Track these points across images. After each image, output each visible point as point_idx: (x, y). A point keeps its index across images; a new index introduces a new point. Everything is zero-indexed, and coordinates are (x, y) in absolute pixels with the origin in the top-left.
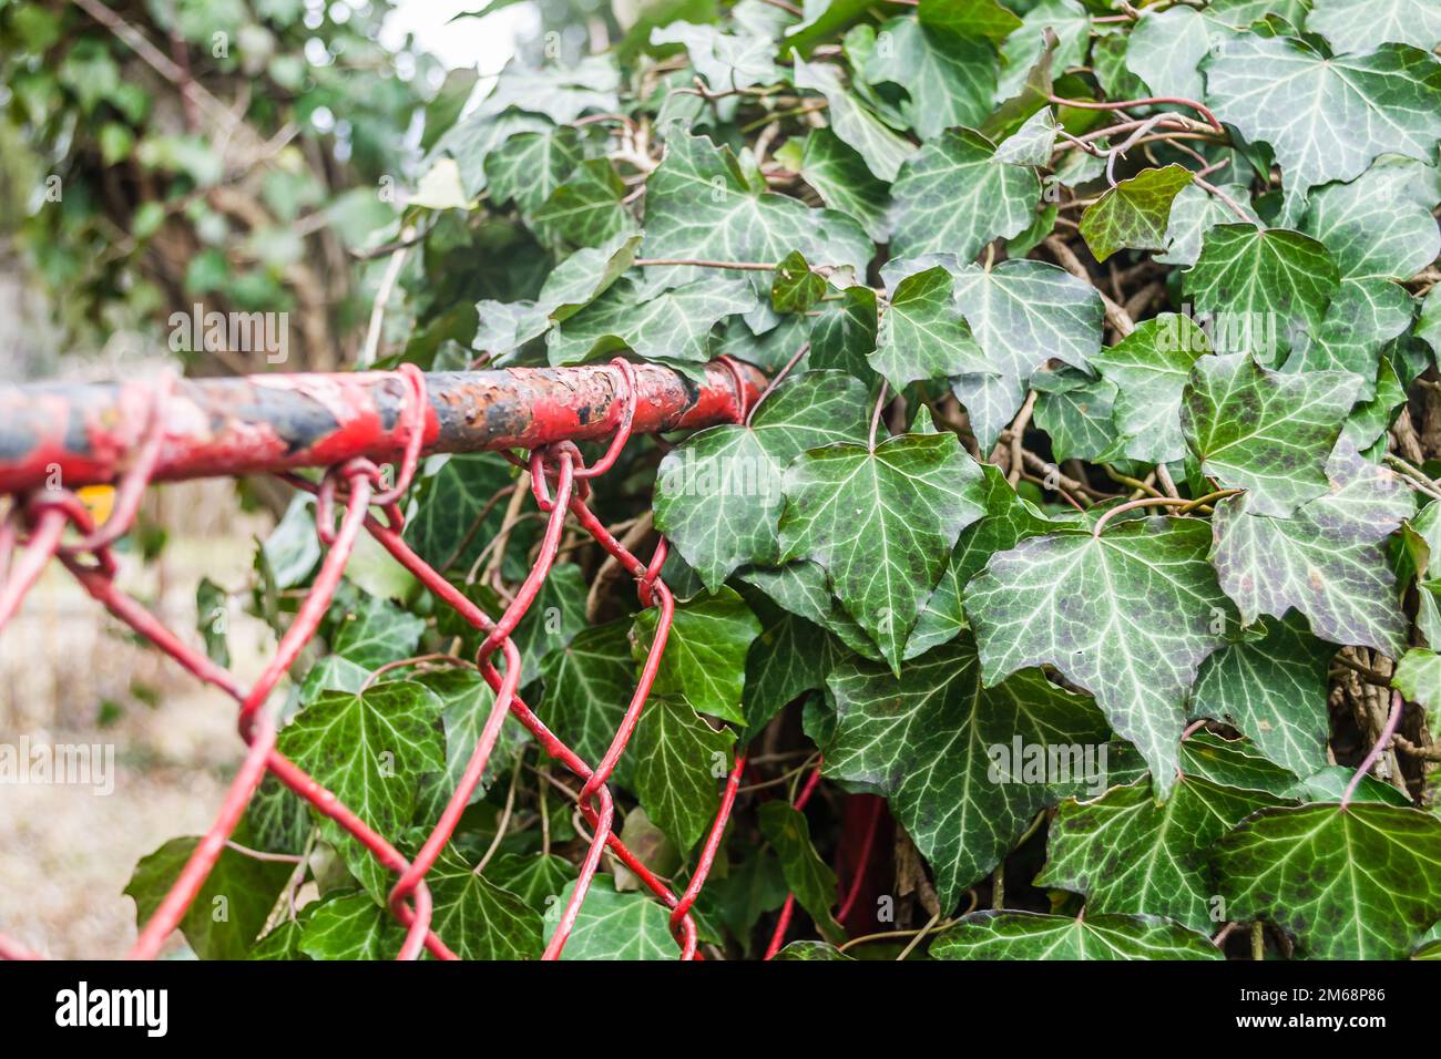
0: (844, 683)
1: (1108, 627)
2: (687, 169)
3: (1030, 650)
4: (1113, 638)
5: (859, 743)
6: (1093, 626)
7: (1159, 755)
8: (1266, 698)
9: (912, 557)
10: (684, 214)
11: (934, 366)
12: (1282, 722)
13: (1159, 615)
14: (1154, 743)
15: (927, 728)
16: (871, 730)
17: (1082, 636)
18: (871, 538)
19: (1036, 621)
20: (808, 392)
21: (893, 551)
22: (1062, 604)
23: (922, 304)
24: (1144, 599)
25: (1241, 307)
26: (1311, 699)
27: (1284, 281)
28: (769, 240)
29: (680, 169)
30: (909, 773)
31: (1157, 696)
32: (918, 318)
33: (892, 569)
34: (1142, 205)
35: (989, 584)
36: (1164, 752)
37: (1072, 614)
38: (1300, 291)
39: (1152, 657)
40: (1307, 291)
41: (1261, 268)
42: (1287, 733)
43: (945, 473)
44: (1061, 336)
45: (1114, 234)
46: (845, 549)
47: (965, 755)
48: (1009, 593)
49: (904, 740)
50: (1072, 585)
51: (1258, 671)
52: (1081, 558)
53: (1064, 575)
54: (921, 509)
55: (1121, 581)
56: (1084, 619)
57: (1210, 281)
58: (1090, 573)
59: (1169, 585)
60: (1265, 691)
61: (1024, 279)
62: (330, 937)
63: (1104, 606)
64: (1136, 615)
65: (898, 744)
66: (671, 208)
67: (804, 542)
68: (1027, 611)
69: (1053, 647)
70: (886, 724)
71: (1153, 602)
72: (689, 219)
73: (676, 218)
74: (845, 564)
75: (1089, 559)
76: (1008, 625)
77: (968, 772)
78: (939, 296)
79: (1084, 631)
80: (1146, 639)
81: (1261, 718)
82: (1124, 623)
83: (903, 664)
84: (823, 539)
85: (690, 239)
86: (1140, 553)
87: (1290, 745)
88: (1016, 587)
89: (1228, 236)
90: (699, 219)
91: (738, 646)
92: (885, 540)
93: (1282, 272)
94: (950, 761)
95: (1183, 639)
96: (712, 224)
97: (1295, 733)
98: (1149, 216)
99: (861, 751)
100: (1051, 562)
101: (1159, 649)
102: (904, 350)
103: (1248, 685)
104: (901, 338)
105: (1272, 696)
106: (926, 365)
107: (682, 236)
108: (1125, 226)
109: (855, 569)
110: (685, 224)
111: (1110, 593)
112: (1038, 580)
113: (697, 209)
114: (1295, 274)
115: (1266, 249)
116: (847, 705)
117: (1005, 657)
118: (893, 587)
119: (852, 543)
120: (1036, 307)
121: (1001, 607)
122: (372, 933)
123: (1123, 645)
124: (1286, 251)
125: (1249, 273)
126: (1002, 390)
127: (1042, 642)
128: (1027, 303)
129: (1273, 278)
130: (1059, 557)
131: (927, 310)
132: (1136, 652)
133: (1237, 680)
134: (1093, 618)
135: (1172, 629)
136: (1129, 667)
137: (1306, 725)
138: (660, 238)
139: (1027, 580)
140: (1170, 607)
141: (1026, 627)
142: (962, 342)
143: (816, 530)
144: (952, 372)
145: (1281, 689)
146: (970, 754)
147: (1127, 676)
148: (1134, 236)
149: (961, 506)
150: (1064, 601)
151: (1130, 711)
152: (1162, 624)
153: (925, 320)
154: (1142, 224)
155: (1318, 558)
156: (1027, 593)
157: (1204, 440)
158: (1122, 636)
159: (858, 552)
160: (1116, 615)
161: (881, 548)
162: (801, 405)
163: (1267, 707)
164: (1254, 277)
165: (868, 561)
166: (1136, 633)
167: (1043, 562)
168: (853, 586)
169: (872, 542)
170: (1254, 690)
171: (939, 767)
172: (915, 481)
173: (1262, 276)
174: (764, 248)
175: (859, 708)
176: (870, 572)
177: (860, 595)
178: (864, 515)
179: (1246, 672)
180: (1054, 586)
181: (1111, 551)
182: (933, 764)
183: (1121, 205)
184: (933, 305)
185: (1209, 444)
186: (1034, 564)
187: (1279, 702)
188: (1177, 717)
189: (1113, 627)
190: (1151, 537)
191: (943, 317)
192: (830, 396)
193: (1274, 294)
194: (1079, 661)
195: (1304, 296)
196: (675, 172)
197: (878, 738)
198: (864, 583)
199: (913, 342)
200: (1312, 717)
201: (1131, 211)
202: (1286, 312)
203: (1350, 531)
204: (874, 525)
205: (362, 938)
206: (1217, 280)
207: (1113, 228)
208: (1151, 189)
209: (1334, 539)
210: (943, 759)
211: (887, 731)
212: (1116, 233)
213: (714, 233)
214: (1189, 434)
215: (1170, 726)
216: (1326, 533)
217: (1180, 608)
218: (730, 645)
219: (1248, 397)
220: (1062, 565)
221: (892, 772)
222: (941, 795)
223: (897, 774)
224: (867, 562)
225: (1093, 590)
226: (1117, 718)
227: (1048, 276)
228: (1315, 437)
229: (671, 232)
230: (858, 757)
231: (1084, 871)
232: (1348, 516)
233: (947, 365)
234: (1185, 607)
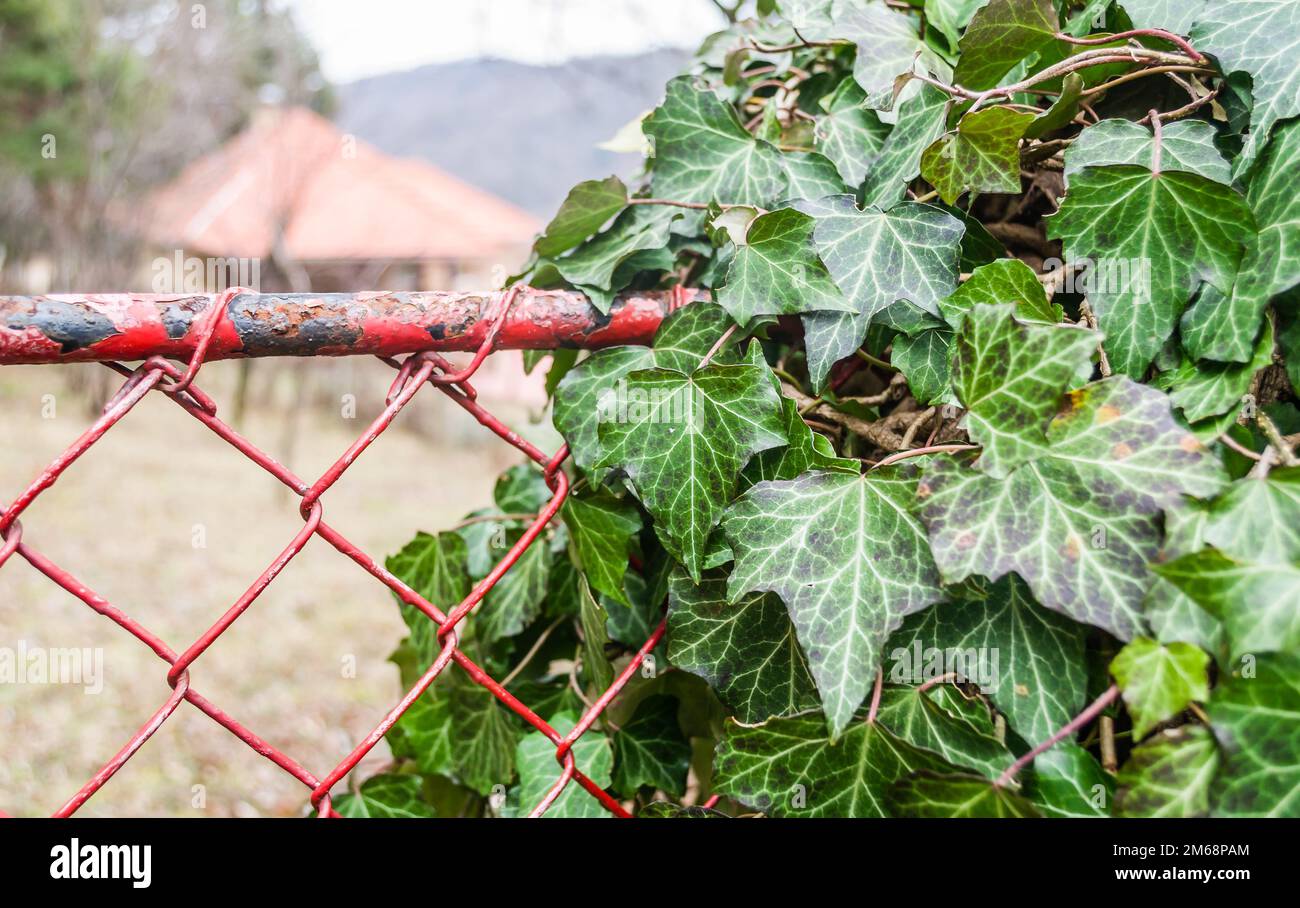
0: (677, 583)
1: (847, 565)
2: (696, 120)
3: (768, 576)
4: (849, 576)
5: (692, 638)
6: (834, 562)
7: (842, 695)
8: (1032, 663)
9: (713, 476)
10: (692, 159)
11: (786, 302)
12: (1041, 689)
13: (897, 560)
14: (842, 685)
15: (750, 635)
16: (699, 628)
17: (820, 570)
18: (681, 456)
19: (785, 549)
20: (691, 321)
21: (699, 469)
22: (812, 538)
23: (778, 244)
24: (888, 543)
25: (1132, 252)
26: (1074, 672)
27: (1185, 226)
28: (746, 182)
29: (687, 120)
30: (737, 673)
31: (866, 638)
32: (774, 257)
33: (696, 486)
34: (985, 148)
35: (748, 510)
36: (849, 694)
37: (819, 548)
38: (1206, 238)
39: (876, 600)
40: (1215, 235)
41: (1157, 211)
42: (1042, 703)
43: (746, 402)
44: (923, 277)
45: (958, 177)
46: (655, 463)
47: (788, 666)
48: (766, 520)
49: (729, 642)
50: (828, 520)
51: (1030, 633)
52: (843, 495)
53: (823, 509)
54: (723, 433)
55: (874, 522)
56: (829, 555)
57: (1084, 226)
58: (847, 511)
59: (912, 533)
60: (1032, 655)
61: (909, 220)
62: (419, 718)
63: (851, 545)
64: (876, 557)
65: (725, 644)
66: (681, 154)
67: (619, 453)
68: (779, 539)
69: (789, 576)
70: (713, 625)
71: (895, 548)
72: (696, 164)
73: (684, 162)
74: (654, 477)
75: (852, 497)
76: (759, 550)
77: (791, 681)
78: (797, 237)
79: (824, 565)
80: (878, 582)
81: (1020, 682)
82: (864, 564)
83: (705, 574)
84: (635, 452)
85: (694, 181)
86: (893, 497)
87: (1041, 716)
88: (775, 515)
89: (1103, 179)
90: (704, 162)
91: (620, 536)
92: (693, 459)
93: (1182, 216)
94: (776, 669)
95: (909, 587)
96: (714, 167)
97: (1050, 703)
98: (995, 160)
99: (693, 646)
100: (817, 495)
101: (885, 593)
102: (755, 286)
103: (1017, 646)
104: (754, 276)
105: (1038, 662)
106: (777, 300)
107: (688, 179)
108: (969, 170)
109: (665, 482)
110: (691, 167)
111: (861, 533)
112: (798, 511)
113: (704, 154)
114: (1197, 218)
115: (1162, 192)
116: (678, 602)
117: (748, 579)
118: (696, 501)
119: (664, 457)
120: (912, 249)
121: (757, 532)
122: (448, 723)
123: (856, 586)
124: (1185, 194)
125: (1141, 217)
126: (852, 328)
127: (780, 570)
128: (906, 244)
129: (1170, 221)
130: (825, 492)
131: (783, 250)
132: (865, 592)
133: (1006, 640)
134: (835, 555)
135: (904, 576)
136: (853, 608)
137: (1063, 698)
138: (669, 180)
139: (788, 510)
140: (909, 555)
141: (773, 554)
142: (815, 280)
143: (631, 443)
144: (803, 308)
145: (1048, 657)
146: (792, 666)
147: (847, 615)
148: (978, 179)
149: (757, 434)
150: (816, 534)
151: (832, 648)
152: (897, 570)
153: (780, 259)
154: (987, 167)
155: (1083, 525)
156: (784, 522)
157: (968, 390)
158: (858, 575)
159: (668, 467)
160: (860, 555)
161: (689, 465)
162: (686, 332)
163: (1031, 672)
164: (1148, 221)
165: (677, 476)
166: (870, 574)
167: (810, 495)
168: (662, 497)
169: (682, 459)
170: (1022, 653)
171: (765, 673)
172: (720, 408)
173: (1160, 221)
174: (741, 189)
175: (687, 607)
176: (678, 485)
177: (667, 506)
178: (676, 435)
179: (1018, 633)
180: (812, 518)
181: (870, 492)
182: (759, 669)
183: (964, 148)
184: (790, 245)
185: (972, 395)
186: (799, 496)
187: (1043, 669)
188: (875, 664)
189: (853, 566)
190: (902, 483)
191: (800, 256)
192: (706, 325)
193: (1174, 240)
194: (806, 593)
195: (1213, 243)
196: (683, 122)
197: (706, 637)
198: (672, 495)
199: (766, 279)
200: (1070, 691)
201: (975, 155)
202: (1188, 259)
203: (1124, 501)
204: (685, 445)
205: (441, 725)
206: (1093, 224)
207: (957, 172)
208: (989, 132)
209: (1105, 506)
210: (767, 666)
211: (713, 631)
212: (961, 177)
213: (713, 175)
214: (956, 384)
215: (865, 670)
216: (1097, 500)
217: (916, 557)
218: (614, 536)
219: (1002, 349)
220: (825, 500)
221: (720, 669)
222: (769, 699)
223: (725, 672)
224: (675, 477)
225: (847, 527)
226: (815, 653)
227: (930, 219)
228: (1043, 398)
229: (679, 174)
230: (690, 650)
231: (765, 790)
232: (1127, 484)
233: (798, 302)
234: (921, 557)
